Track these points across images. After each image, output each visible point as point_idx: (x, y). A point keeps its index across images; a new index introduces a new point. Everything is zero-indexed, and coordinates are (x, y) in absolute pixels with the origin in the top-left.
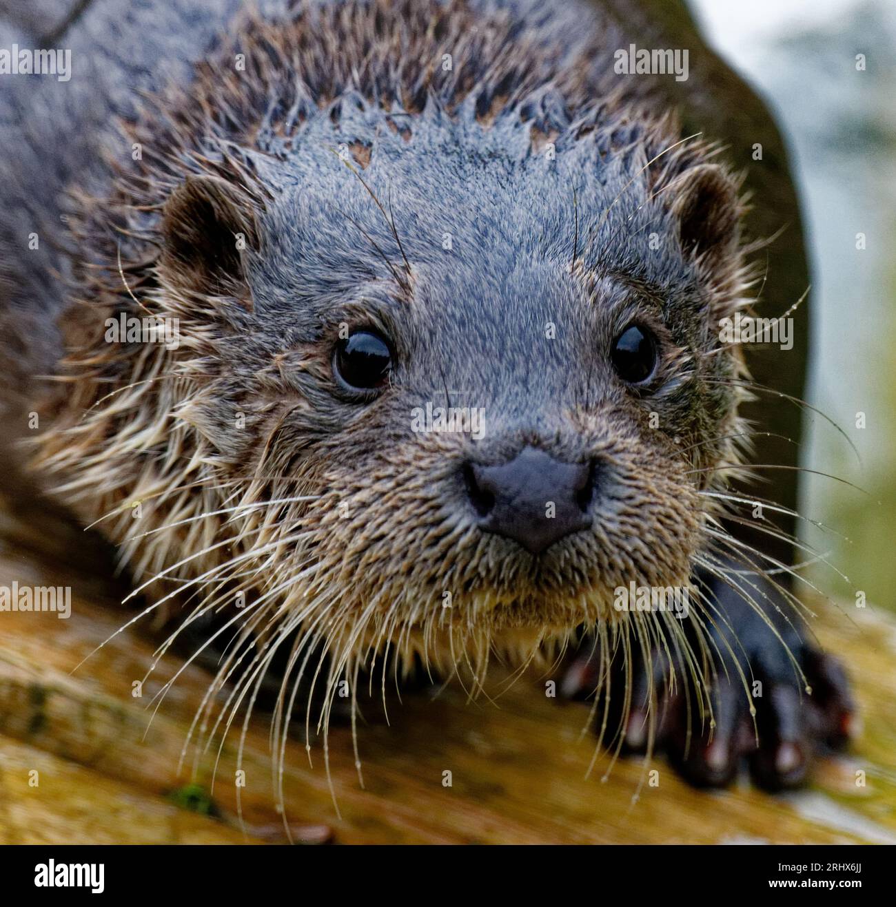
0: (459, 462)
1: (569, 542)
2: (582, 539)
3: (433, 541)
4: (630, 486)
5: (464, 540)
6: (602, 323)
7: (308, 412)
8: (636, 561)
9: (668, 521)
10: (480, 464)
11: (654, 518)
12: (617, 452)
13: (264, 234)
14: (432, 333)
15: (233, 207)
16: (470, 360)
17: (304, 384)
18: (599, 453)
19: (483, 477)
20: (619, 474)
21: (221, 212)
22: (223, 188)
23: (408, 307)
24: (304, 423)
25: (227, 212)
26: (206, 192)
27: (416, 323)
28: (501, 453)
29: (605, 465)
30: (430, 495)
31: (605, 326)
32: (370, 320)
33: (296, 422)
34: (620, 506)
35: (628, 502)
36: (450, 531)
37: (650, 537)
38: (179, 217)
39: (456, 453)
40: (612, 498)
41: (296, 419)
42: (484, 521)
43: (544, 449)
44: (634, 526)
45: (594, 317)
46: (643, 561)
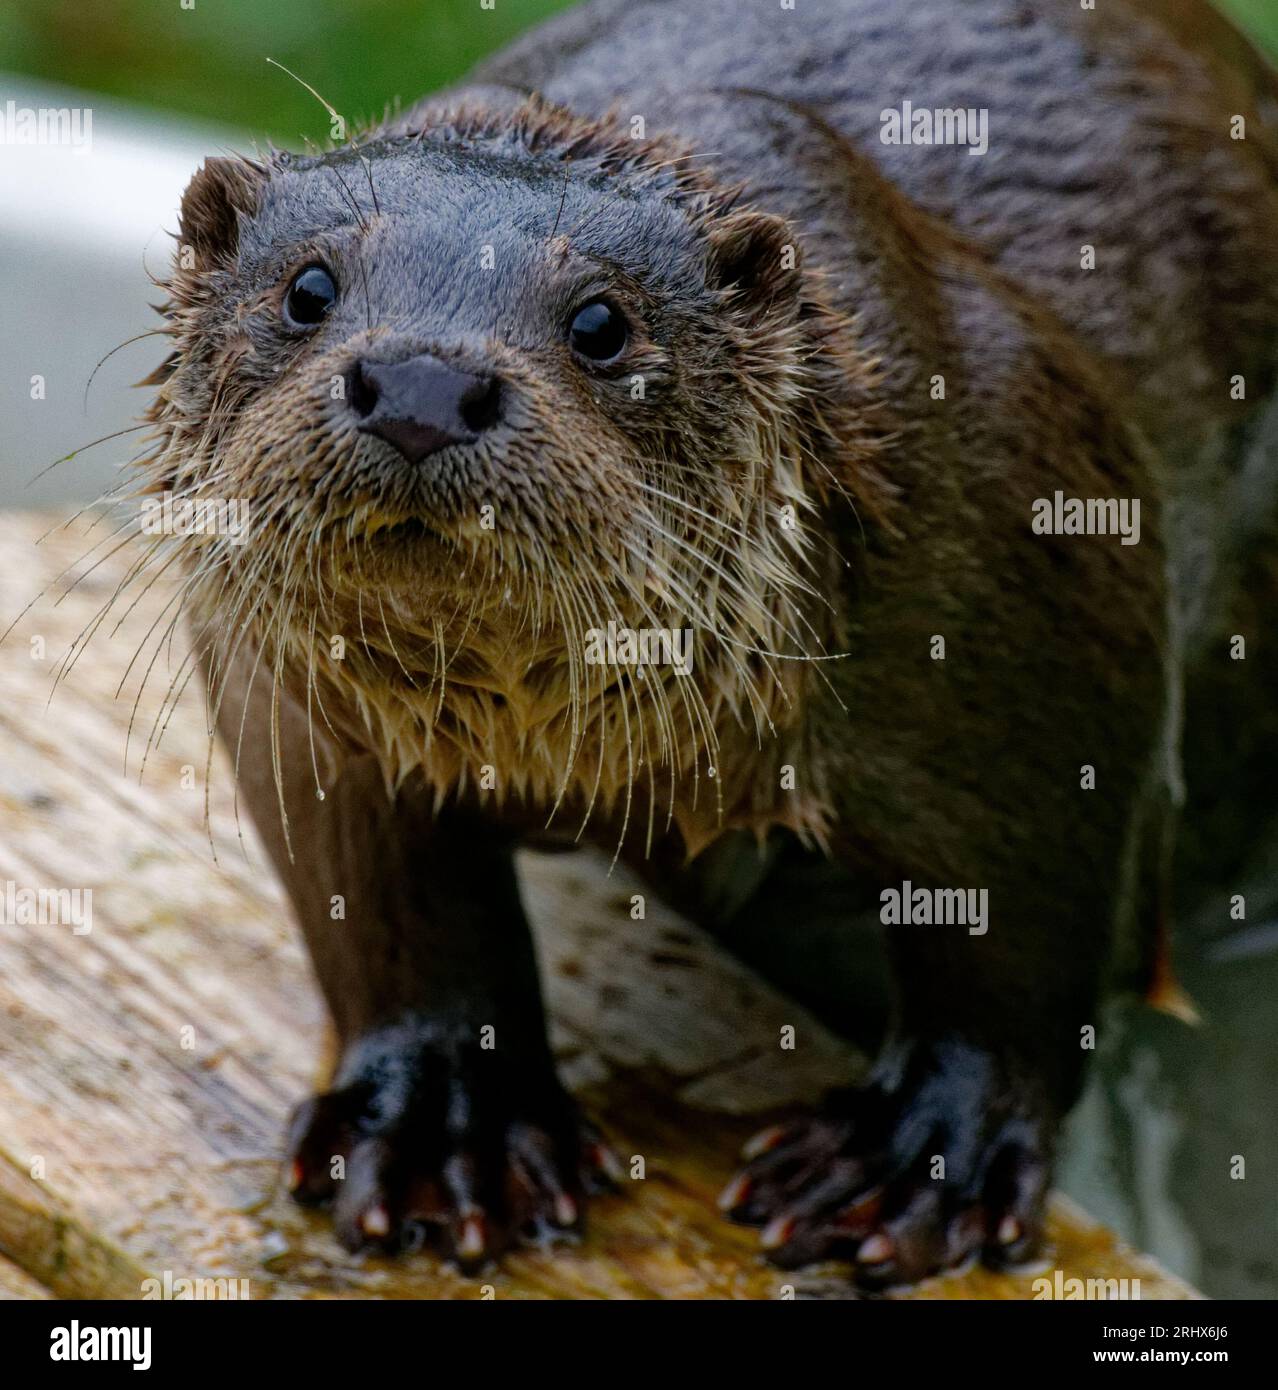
0: (352, 362)
1: (447, 454)
2: (461, 453)
3: (312, 445)
4: (531, 418)
5: (340, 444)
6: (562, 287)
7: (253, 357)
8: (521, 500)
9: (568, 470)
10: (369, 361)
11: (551, 460)
12: (526, 384)
13: (262, 200)
14: (375, 267)
15: (244, 183)
16: (403, 291)
17: (254, 327)
18: (504, 377)
19: (370, 375)
20: (524, 404)
21: (234, 194)
22: (239, 167)
23: (359, 243)
24: (249, 369)
25: (238, 193)
26: (221, 174)
27: (363, 255)
28: (394, 353)
29: (510, 391)
30: (316, 395)
31: (565, 289)
32: (319, 255)
33: (242, 368)
34: (513, 435)
35: (524, 434)
36: (327, 434)
37: (540, 478)
38: (194, 204)
39: (350, 354)
40: (508, 425)
41: (242, 364)
42: (365, 422)
43: (443, 358)
44: (524, 459)
45: (554, 279)
46: (530, 503)
